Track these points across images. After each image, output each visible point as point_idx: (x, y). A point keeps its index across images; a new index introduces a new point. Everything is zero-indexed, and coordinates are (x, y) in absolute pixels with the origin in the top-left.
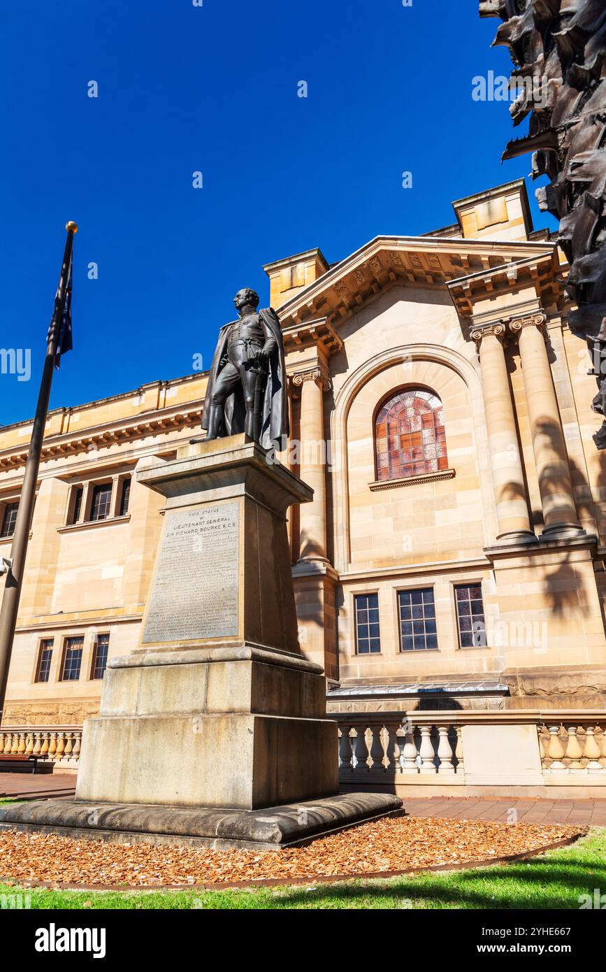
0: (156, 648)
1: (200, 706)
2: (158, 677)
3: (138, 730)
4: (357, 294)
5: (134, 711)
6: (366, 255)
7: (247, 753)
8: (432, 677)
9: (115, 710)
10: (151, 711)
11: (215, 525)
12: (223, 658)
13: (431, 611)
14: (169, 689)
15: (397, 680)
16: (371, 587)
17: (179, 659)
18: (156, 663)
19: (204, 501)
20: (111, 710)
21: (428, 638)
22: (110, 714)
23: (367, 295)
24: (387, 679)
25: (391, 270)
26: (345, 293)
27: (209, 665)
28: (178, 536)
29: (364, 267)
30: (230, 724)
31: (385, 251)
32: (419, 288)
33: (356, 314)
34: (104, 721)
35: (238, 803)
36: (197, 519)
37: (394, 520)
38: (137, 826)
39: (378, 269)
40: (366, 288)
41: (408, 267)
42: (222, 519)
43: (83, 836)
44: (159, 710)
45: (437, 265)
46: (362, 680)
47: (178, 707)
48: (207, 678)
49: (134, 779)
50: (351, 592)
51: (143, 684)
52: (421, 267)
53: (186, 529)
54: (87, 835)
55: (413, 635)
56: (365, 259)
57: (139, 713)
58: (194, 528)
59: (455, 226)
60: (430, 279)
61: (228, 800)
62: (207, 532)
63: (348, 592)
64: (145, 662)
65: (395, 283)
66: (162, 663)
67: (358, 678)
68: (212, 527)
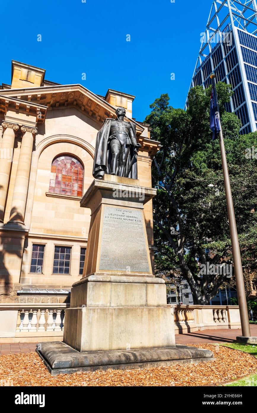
0: (110, 273)
1: (144, 303)
2: (121, 288)
3: (117, 314)
4: (58, 102)
5: (108, 305)
6: (72, 89)
7: (172, 324)
8: (67, 286)
9: (97, 303)
10: (119, 305)
11: (131, 218)
12: (152, 282)
13: (68, 257)
14: (127, 294)
15: (50, 286)
16: (43, 241)
17: (131, 281)
18: (118, 281)
19: (124, 205)
20: (95, 304)
21: (65, 269)
22: (94, 306)
23: (62, 105)
24: (45, 286)
25: (76, 100)
26: (54, 99)
27: (147, 285)
28: (111, 219)
29: (68, 93)
30: (163, 311)
31: (80, 92)
32: (84, 114)
33: (53, 110)
34: (96, 310)
35: (170, 345)
36: (121, 213)
37: (56, 212)
38: (155, 359)
39: (72, 97)
40: (62, 101)
41: (84, 103)
42: (134, 217)
43: (127, 368)
44: (123, 304)
45: (97, 110)
46: (32, 286)
47: (133, 303)
48: (146, 290)
49: (117, 338)
50: (32, 242)
51: (112, 292)
52: (90, 107)
53: (115, 216)
54: (130, 367)
55: (59, 267)
56: (70, 90)
57: (112, 305)
58: (120, 217)
59: (103, 97)
60: (91, 113)
61: (165, 343)
62: (127, 221)
63: (31, 241)
64: (112, 280)
65: (75, 106)
66: (122, 281)
67: (30, 284)
68: (130, 220)
